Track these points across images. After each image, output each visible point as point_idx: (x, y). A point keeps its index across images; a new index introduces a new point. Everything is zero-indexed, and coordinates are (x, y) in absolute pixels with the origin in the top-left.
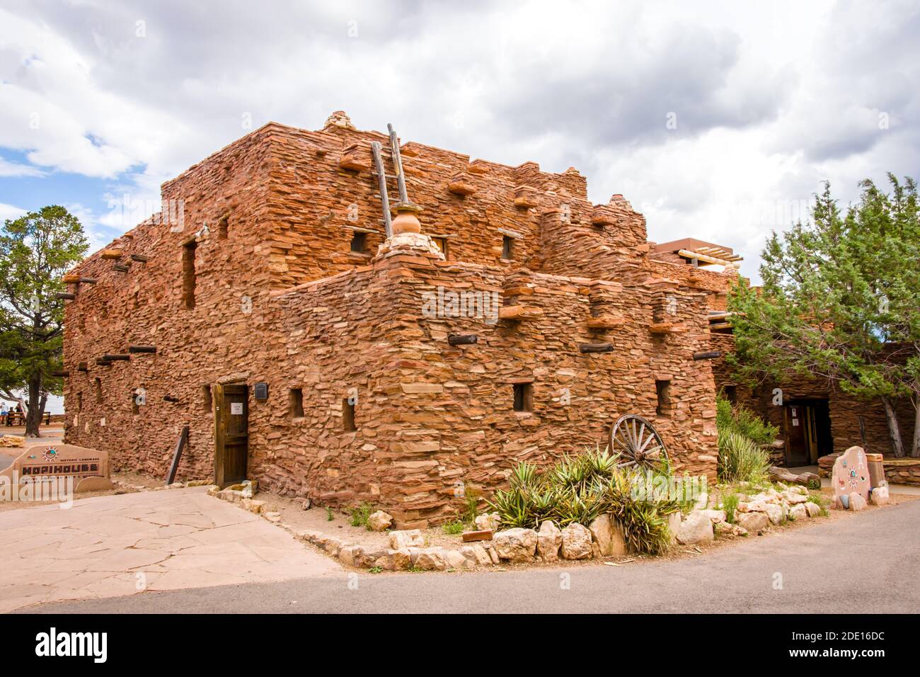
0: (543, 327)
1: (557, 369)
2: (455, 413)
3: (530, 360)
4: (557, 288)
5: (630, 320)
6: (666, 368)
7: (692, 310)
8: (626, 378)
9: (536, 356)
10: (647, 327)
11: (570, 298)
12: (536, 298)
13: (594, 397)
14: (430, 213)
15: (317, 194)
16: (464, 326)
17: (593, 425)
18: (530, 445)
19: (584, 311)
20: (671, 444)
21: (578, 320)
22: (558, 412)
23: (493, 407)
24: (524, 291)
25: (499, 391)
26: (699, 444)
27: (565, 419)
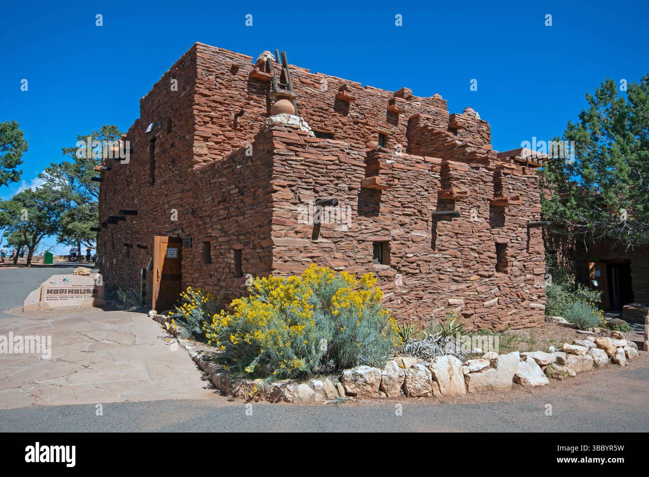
0: (400, 196)
1: (411, 230)
2: (320, 263)
3: (388, 223)
4: (413, 165)
5: (475, 194)
6: (504, 233)
7: (526, 188)
8: (471, 240)
9: (393, 219)
10: (488, 200)
11: (425, 174)
12: (394, 172)
13: (443, 254)
14: (321, 114)
15: (231, 97)
16: (330, 192)
17: (442, 277)
18: (387, 291)
19: (436, 185)
20: (507, 294)
21: (429, 192)
22: (412, 266)
23: (354, 260)
24: (384, 166)
25: (360, 246)
26: (530, 294)
27: (417, 271)
